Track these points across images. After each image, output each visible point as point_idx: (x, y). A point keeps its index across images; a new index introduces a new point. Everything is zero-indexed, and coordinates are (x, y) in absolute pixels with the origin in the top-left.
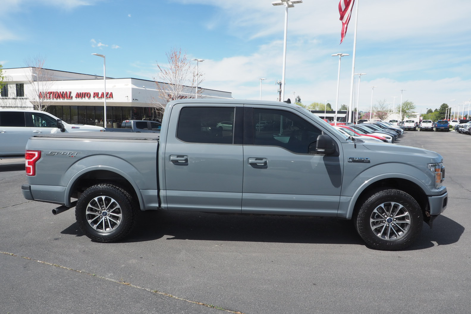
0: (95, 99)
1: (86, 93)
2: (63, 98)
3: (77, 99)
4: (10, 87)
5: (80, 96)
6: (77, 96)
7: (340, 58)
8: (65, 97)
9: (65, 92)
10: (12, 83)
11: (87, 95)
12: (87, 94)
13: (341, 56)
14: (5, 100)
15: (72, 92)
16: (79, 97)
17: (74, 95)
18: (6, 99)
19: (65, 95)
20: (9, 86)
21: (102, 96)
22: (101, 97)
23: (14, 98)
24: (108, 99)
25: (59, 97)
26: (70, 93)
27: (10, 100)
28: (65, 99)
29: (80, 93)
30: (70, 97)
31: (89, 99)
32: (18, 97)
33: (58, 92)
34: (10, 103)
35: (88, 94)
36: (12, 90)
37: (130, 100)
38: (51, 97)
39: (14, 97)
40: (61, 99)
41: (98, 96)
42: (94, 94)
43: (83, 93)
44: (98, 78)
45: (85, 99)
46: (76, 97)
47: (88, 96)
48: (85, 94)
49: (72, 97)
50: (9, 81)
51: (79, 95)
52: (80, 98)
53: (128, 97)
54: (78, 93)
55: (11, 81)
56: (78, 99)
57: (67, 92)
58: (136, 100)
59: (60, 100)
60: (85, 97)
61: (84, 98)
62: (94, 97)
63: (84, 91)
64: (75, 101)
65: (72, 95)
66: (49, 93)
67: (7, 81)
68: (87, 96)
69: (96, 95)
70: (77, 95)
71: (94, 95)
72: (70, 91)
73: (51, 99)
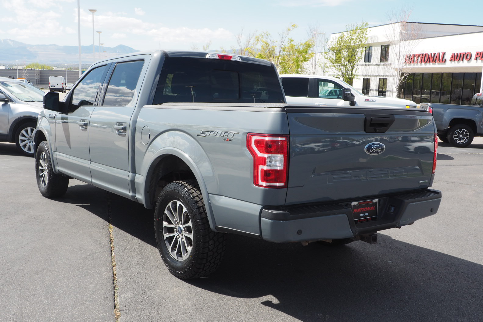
0: (477, 62)
1: (466, 53)
2: (434, 62)
3: (451, 63)
4: (375, 50)
5: (457, 59)
6: (453, 59)
8: (436, 61)
9: (437, 54)
10: (376, 44)
11: (466, 56)
12: (467, 54)
14: (368, 67)
15: (446, 53)
16: (454, 60)
17: (448, 57)
18: (369, 65)
19: (436, 58)
20: (373, 48)
23: (377, 65)
25: (429, 62)
26: (444, 54)
27: (373, 67)
28: (437, 63)
29: (458, 54)
30: (442, 61)
31: (468, 63)
32: (382, 63)
33: (428, 54)
34: (373, 70)
35: (468, 54)
36: (376, 54)
38: (419, 62)
39: (377, 63)
40: (431, 63)
42: (477, 54)
43: (460, 54)
45: (463, 63)
46: (451, 60)
47: (468, 57)
48: (464, 55)
49: (446, 60)
50: (374, 42)
51: (456, 57)
52: (456, 61)
54: (454, 54)
55: (377, 42)
56: (453, 62)
57: (439, 54)
59: (430, 65)
60: (463, 60)
61: (462, 61)
62: (476, 59)
63: (463, 51)
64: (450, 66)
65: (445, 58)
66: (417, 56)
67: (372, 42)
68: (467, 58)
69: (480, 56)
70: (452, 57)
71: (477, 56)
72: (444, 52)
73: (419, 64)
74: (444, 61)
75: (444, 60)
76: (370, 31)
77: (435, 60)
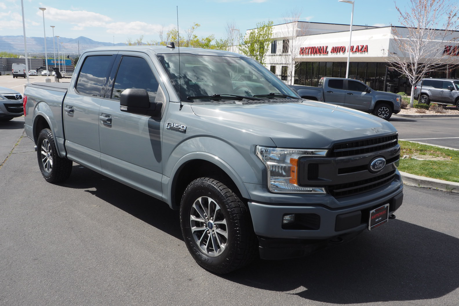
0: (350, 54)
1: (341, 47)
2: (320, 53)
3: (332, 54)
4: (279, 44)
5: (335, 51)
6: (333, 51)
9: (321, 48)
10: (280, 39)
12: (342, 48)
14: (274, 57)
16: (334, 52)
17: (329, 50)
18: (274, 55)
19: (321, 50)
20: (277, 42)
21: (357, 50)
23: (280, 55)
24: (363, 54)
25: (317, 53)
26: (327, 47)
27: (277, 57)
28: (322, 54)
29: (336, 48)
30: (326, 53)
31: (344, 54)
32: (284, 54)
33: (316, 47)
34: (277, 59)
35: (343, 48)
36: (280, 46)
37: (386, 55)
38: (309, 53)
39: (281, 54)
41: (353, 50)
42: (349, 48)
43: (338, 48)
46: (331, 52)
47: (344, 49)
49: (328, 52)
50: (278, 37)
52: (335, 53)
53: (384, 50)
54: (334, 47)
55: (280, 37)
56: (333, 54)
57: (323, 47)
58: (394, 53)
59: (317, 55)
60: (339, 52)
61: (339, 53)
64: (331, 56)
65: (328, 50)
66: (308, 48)
67: (277, 37)
68: (342, 50)
69: (351, 49)
70: (332, 50)
72: (327, 45)
73: (309, 55)
76: (274, 28)
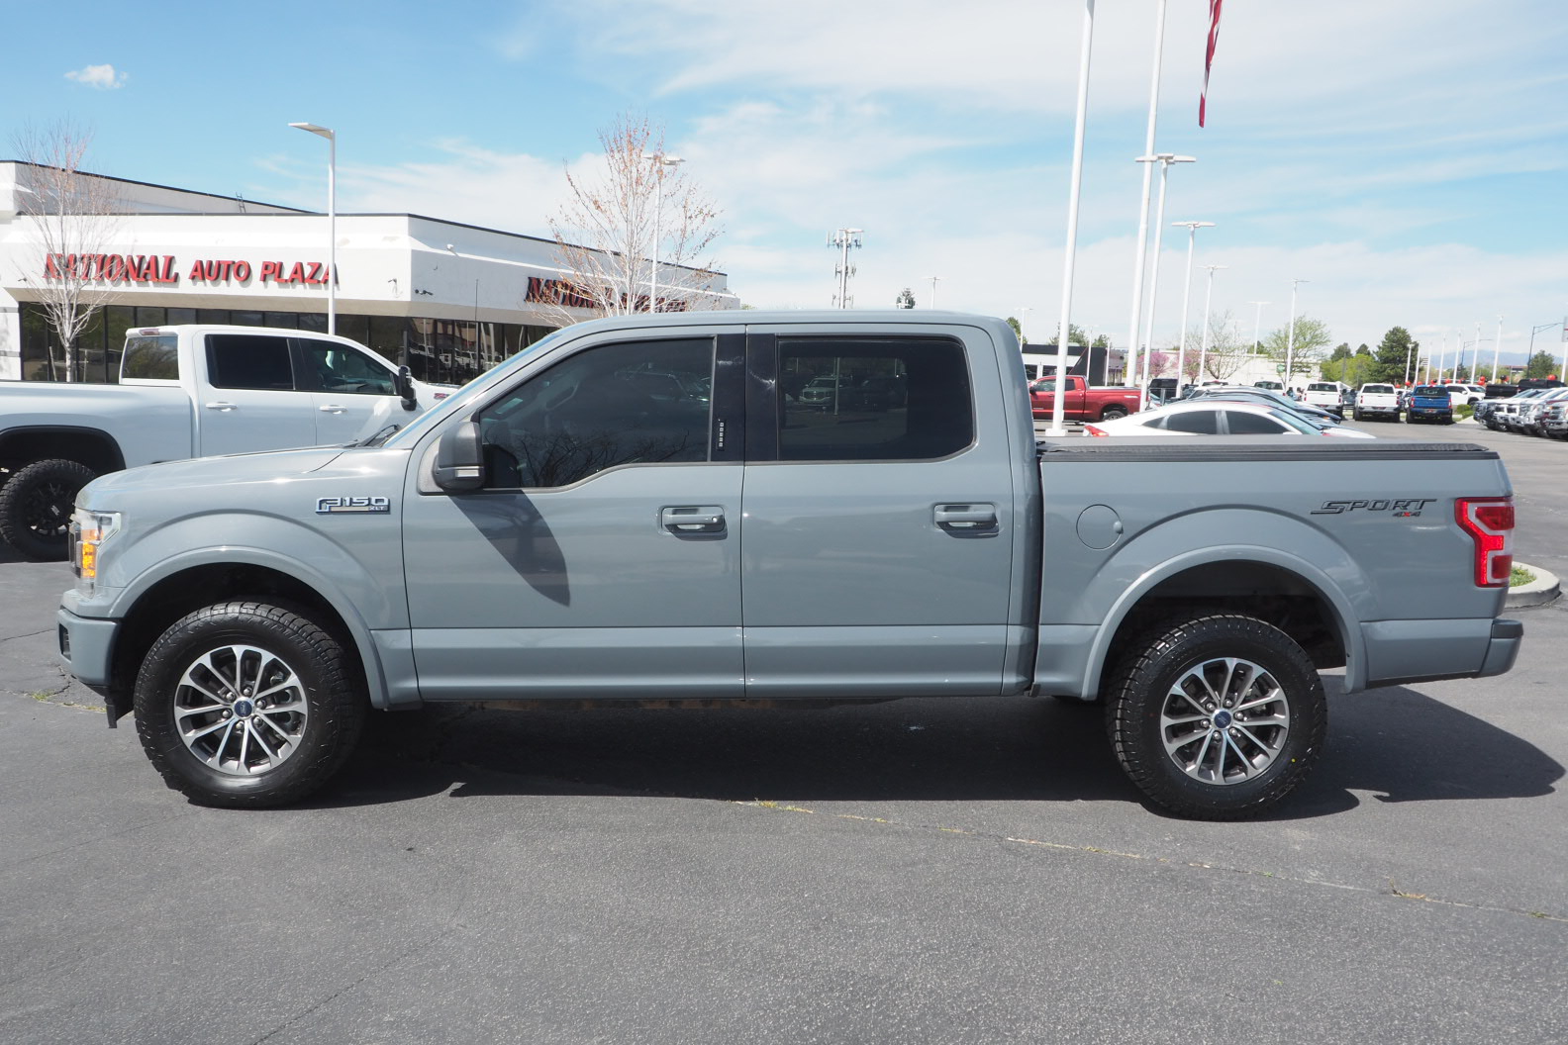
0: (266, 287)
1: (234, 263)
2: (141, 279)
3: (195, 284)
5: (209, 274)
6: (198, 274)
7: (1166, 170)
8: (149, 277)
9: (147, 259)
11: (237, 270)
12: (236, 266)
13: (1168, 163)
15: (176, 258)
16: (203, 279)
17: (184, 268)
19: (148, 268)
21: (294, 276)
22: (292, 280)
24: (320, 288)
26: (170, 261)
28: (150, 283)
29: (210, 263)
30: (167, 277)
31: (243, 286)
33: (121, 258)
35: (240, 266)
37: (406, 295)
38: (92, 274)
40: (133, 283)
41: (279, 276)
42: (266, 267)
43: (219, 264)
44: (249, 208)
45: (228, 285)
46: (193, 278)
47: (243, 274)
48: (229, 266)
49: (177, 275)
51: (202, 272)
52: (208, 282)
53: (395, 281)
54: (201, 262)
56: (200, 284)
57: (156, 258)
58: (425, 292)
59: (130, 285)
60: (227, 278)
61: (224, 282)
62: (264, 278)
63: (226, 258)
64: (193, 291)
65: (175, 269)
66: (86, 260)
68: (238, 274)
69: (273, 272)
70: (196, 270)
71: (266, 272)
72: (170, 254)
73: (94, 282)
74: (171, 278)
75: (173, 274)
77: (146, 274)
